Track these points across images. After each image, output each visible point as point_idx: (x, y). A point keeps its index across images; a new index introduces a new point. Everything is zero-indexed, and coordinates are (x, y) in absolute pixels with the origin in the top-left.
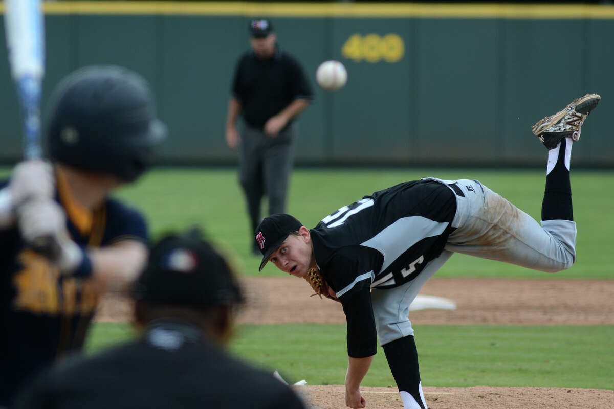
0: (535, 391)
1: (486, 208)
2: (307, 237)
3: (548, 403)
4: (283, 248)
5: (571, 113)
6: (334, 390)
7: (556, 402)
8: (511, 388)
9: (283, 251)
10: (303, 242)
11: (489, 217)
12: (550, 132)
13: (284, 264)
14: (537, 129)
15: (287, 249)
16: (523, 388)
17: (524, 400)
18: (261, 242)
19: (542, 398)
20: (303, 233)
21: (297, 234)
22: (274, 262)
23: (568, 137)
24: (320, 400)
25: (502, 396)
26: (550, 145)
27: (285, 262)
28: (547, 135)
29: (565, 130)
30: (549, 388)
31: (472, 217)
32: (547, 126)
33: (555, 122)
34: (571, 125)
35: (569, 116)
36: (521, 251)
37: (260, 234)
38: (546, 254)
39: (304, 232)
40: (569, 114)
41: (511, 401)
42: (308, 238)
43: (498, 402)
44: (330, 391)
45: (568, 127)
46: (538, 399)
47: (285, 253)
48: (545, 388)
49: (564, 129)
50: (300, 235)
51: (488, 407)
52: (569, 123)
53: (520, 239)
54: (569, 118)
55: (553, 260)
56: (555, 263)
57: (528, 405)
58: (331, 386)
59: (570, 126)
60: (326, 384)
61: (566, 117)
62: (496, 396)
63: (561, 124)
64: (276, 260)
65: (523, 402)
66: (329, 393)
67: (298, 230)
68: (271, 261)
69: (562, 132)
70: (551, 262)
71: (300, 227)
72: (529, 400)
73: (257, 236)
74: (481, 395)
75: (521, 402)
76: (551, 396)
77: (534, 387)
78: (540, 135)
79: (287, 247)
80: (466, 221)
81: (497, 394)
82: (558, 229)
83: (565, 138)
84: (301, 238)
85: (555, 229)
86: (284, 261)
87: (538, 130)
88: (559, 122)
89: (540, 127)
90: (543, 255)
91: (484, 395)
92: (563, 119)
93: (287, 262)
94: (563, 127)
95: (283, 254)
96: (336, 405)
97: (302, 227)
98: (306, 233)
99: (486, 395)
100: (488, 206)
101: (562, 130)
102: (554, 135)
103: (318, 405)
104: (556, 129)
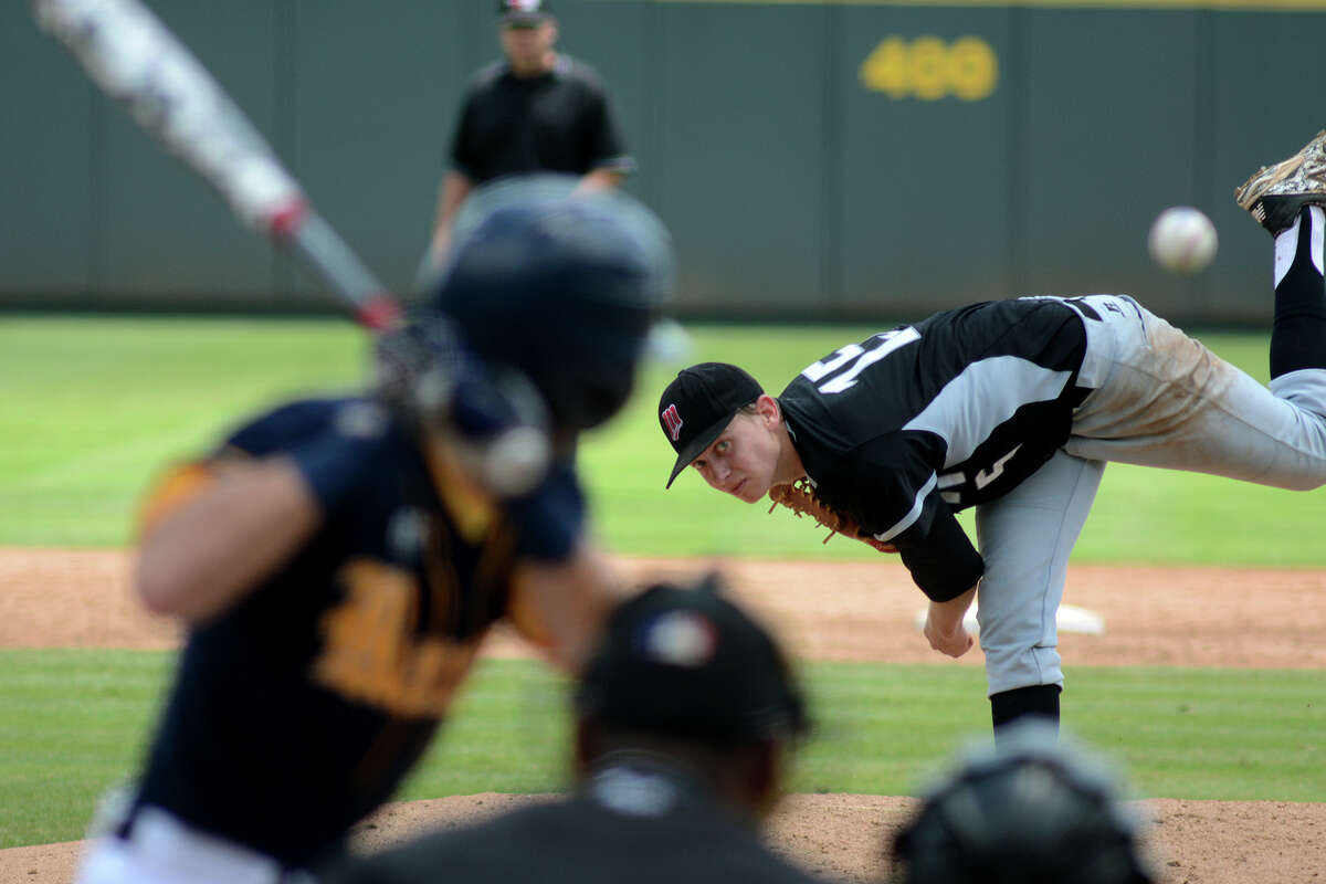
0: (1273, 808)
1: (1149, 348)
2: (772, 419)
3: (1304, 836)
4: (723, 443)
5: (1314, 157)
6: (842, 806)
7: (1319, 833)
8: (1224, 803)
9: (721, 449)
10: (764, 431)
11: (1157, 367)
12: (1276, 193)
13: (722, 476)
14: (1247, 193)
15: (729, 444)
16: (1249, 803)
17: (1252, 830)
18: (674, 426)
19: (1289, 825)
20: (764, 409)
21: (751, 412)
22: (699, 470)
23: (1314, 205)
24: (810, 825)
25: (1202, 821)
26: (1276, 224)
27: (724, 472)
28: (1270, 202)
29: (1307, 189)
30: (1305, 804)
31: (1122, 365)
32: (1268, 181)
33: (1285, 175)
34: (1317, 179)
35: (1312, 163)
36: (1236, 438)
37: (672, 409)
38: (1290, 442)
39: (767, 406)
40: (1311, 159)
41: (1223, 832)
42: (776, 419)
43: (1195, 833)
44: (830, 806)
45: (1313, 184)
46: (1282, 828)
47: (728, 455)
48: (1297, 805)
49: (1304, 187)
50: (758, 414)
51: (1172, 843)
52: (1313, 177)
53: (1231, 411)
54: (1312, 167)
55: (1307, 456)
56: (1312, 462)
57: (1261, 840)
58: (833, 795)
59: (1317, 183)
60: (825, 792)
61: (1307, 165)
62: (1191, 820)
63: (1298, 179)
64: (703, 466)
65: (1248, 834)
66: (829, 809)
67: (754, 402)
68: (694, 466)
69: (1302, 195)
70: (1303, 459)
71: (758, 395)
72: (1263, 830)
73: (665, 413)
74: (1158, 818)
75: (1245, 833)
76: (1309, 821)
77: (1272, 801)
78: (1254, 206)
79: (729, 440)
80: (1109, 374)
81: (1191, 816)
82: (1309, 389)
83: (1308, 206)
84: (759, 420)
85: (1304, 388)
86: (722, 470)
87: (1249, 194)
88: (1292, 175)
89: (1254, 185)
90: (1283, 443)
91: (1164, 819)
92: (1301, 170)
93: (728, 473)
94: (1302, 186)
95: (719, 455)
96: (845, 837)
97: (763, 396)
98: (772, 408)
99: (1168, 817)
100: (1152, 344)
101: (1301, 189)
102: (1284, 199)
103: (806, 837)
104: (1288, 187)
